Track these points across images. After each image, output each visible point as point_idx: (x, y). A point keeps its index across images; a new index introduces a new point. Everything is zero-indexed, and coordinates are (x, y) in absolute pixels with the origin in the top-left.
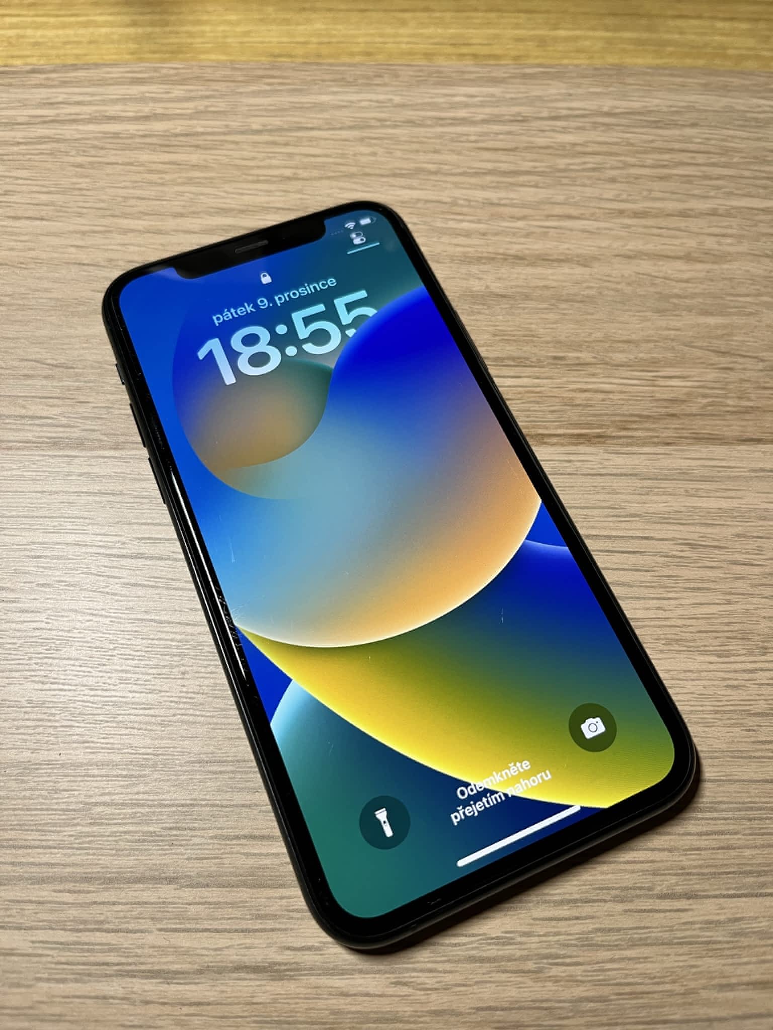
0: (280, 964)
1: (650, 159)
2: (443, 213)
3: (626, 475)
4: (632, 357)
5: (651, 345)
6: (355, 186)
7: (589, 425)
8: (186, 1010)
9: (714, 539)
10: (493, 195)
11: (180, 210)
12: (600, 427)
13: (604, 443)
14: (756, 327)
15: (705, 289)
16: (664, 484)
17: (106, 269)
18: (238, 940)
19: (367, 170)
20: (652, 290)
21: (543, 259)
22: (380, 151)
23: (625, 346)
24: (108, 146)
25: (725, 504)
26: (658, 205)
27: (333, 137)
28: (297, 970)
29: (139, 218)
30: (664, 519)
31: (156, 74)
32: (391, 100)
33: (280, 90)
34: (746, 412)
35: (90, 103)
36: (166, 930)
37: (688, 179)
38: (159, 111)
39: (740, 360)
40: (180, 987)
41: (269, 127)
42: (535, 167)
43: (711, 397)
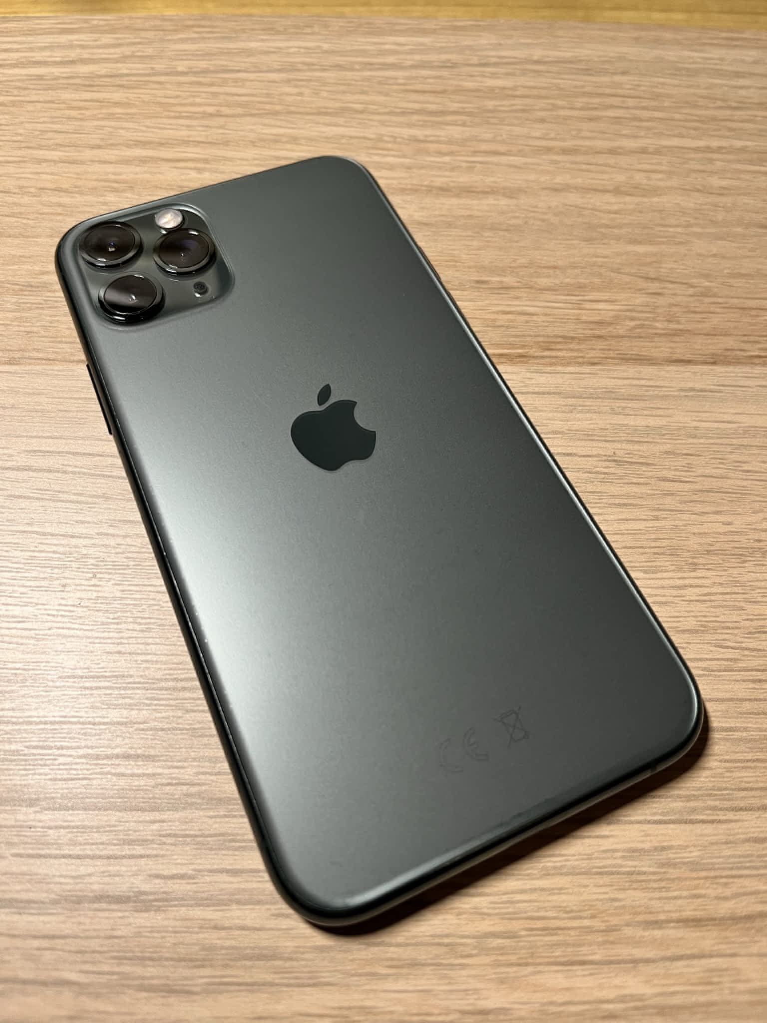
0: (145, 893)
1: (580, 101)
2: (368, 148)
3: (549, 393)
4: (557, 282)
5: (578, 271)
6: (278, 123)
7: (512, 346)
8: (36, 943)
9: (641, 457)
10: (419, 133)
11: (98, 142)
12: (523, 347)
13: (526, 363)
14: (685, 255)
15: (635, 220)
16: (588, 402)
18: (101, 866)
19: (293, 109)
20: (580, 220)
21: (468, 191)
22: (307, 91)
23: (551, 271)
24: (32, 87)
25: (652, 422)
26: (588, 143)
27: (259, 79)
28: (166, 900)
29: (53, 150)
30: (589, 436)
31: (85, 25)
32: (319, 47)
33: (209, 38)
34: (675, 335)
35: (17, 50)
37: (617, 120)
38: (86, 56)
39: (671, 286)
40: (31, 918)
41: (195, 70)
42: (463, 108)
43: (639, 320)
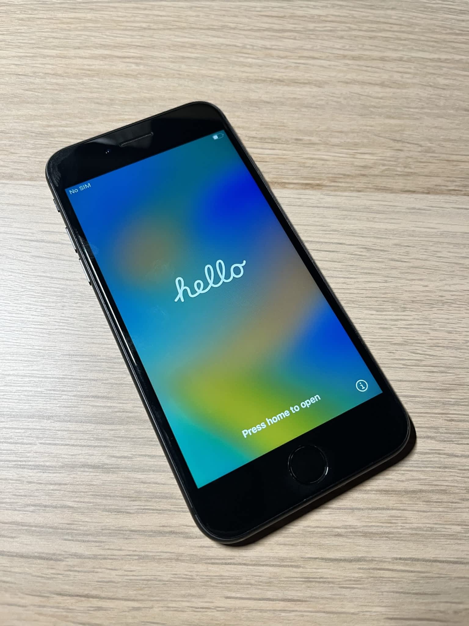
0: (107, 464)
1: (365, 26)
2: (237, 52)
3: (332, 208)
4: (343, 141)
5: (355, 135)
7: (313, 178)
8: (52, 487)
9: (381, 246)
10: (268, 44)
11: (78, 45)
12: (320, 179)
13: (321, 189)
14: (419, 126)
15: (391, 103)
16: (354, 214)
17: (31, 78)
18: (85, 450)
19: (193, 26)
20: (359, 102)
21: (294, 82)
22: (201, 14)
23: (339, 134)
24: (39, 8)
25: (390, 227)
26: (367, 53)
27: (174, 6)
28: (118, 468)
29: (53, 49)
30: (353, 234)
34: (407, 175)
36: (44, 444)
37: (386, 39)
39: (408, 145)
40: (50, 475)
42: (295, 28)
43: (388, 165)
